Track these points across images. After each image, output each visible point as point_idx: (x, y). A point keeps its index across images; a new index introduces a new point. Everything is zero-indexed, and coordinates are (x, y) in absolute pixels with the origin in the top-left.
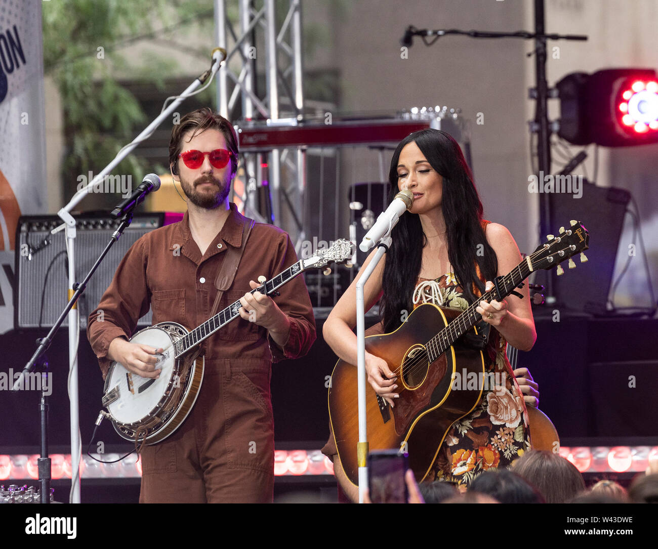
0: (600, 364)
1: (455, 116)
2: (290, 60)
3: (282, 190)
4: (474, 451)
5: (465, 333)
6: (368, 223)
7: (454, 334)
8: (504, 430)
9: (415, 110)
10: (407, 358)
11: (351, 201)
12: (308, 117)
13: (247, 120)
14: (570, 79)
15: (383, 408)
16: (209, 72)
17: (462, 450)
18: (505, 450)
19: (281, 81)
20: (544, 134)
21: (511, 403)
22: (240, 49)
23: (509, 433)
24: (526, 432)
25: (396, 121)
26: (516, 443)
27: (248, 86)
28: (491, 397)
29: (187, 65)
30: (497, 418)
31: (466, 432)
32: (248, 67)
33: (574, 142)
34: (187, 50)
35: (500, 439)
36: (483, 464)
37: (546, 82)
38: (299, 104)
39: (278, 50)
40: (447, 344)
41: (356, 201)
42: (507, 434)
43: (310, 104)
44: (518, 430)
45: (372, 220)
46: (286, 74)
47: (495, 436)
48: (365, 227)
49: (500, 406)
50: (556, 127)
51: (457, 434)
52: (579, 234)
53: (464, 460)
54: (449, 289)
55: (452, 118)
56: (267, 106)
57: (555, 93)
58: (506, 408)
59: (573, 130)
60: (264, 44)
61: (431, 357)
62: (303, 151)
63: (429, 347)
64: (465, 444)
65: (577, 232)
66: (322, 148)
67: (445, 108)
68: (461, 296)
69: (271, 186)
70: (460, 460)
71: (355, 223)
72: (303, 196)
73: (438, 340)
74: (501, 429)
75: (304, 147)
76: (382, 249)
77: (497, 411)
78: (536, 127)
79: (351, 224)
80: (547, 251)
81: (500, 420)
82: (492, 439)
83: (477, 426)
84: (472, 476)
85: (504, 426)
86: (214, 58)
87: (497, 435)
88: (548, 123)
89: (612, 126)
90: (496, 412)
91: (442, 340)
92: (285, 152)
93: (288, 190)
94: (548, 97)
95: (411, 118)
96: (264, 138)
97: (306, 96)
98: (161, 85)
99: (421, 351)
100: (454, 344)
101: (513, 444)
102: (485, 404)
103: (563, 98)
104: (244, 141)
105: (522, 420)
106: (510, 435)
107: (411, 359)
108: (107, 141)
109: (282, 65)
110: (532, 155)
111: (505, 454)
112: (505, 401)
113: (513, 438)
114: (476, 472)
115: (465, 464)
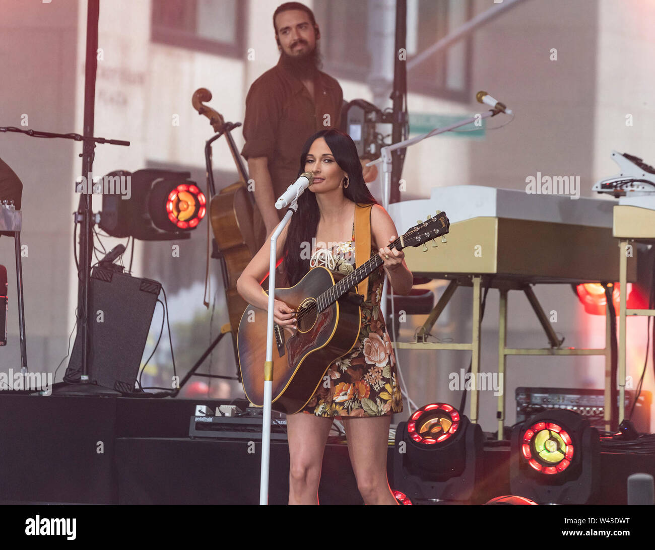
4: (352, 384)
5: (348, 291)
7: (339, 291)
8: (374, 369)
10: (301, 307)
15: (279, 345)
17: (343, 383)
18: (375, 385)
21: (381, 348)
23: (378, 371)
24: (393, 369)
26: (384, 379)
28: (367, 342)
30: (369, 359)
31: (346, 369)
35: (371, 375)
36: (359, 395)
40: (333, 298)
42: (376, 372)
44: (385, 368)
47: (368, 373)
49: (373, 349)
51: (339, 370)
52: (442, 221)
53: (345, 391)
54: (339, 256)
58: (377, 351)
61: (320, 309)
63: (319, 301)
64: (345, 378)
65: (440, 219)
68: (347, 262)
70: (342, 390)
73: (326, 295)
74: (372, 368)
77: (370, 353)
80: (416, 232)
81: (372, 361)
82: (365, 375)
83: (354, 364)
84: (351, 404)
85: (374, 365)
90: (369, 354)
91: (329, 296)
99: (312, 303)
100: (339, 300)
101: (381, 379)
102: (362, 347)
105: (390, 361)
106: (379, 373)
107: (304, 309)
111: (375, 387)
112: (376, 345)
113: (382, 375)
114: (354, 401)
115: (346, 394)
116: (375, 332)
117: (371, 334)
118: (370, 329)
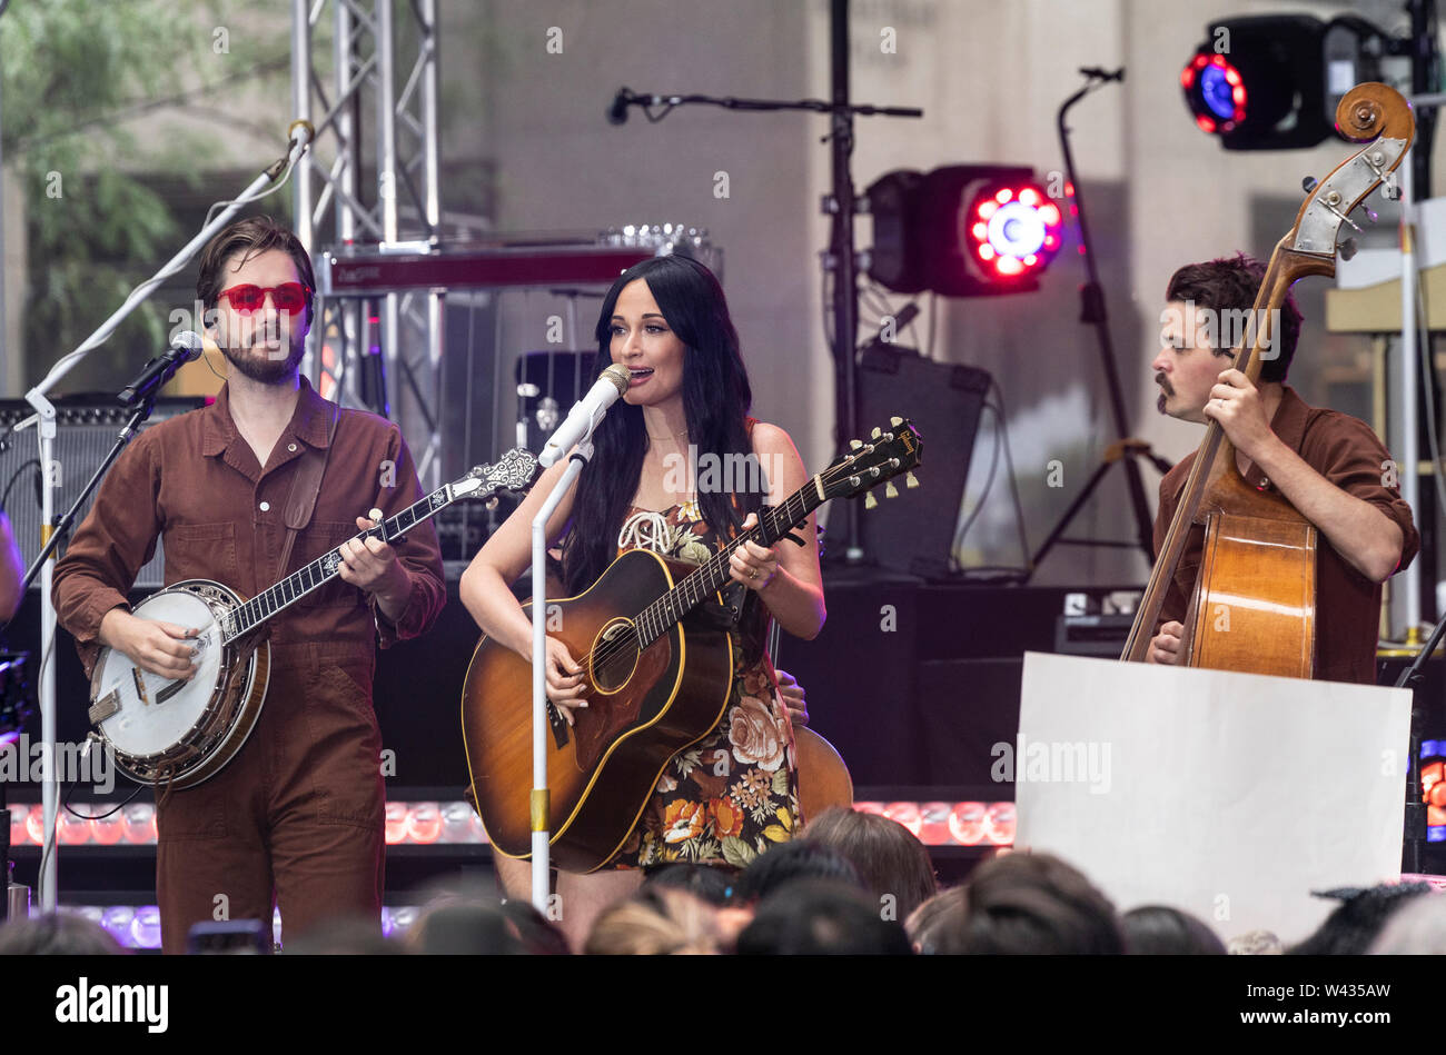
0: (936, 662)
1: (697, 241)
2: (418, 143)
3: (401, 361)
4: (701, 805)
5: (703, 601)
6: (547, 420)
7: (684, 602)
8: (754, 774)
9: (629, 230)
10: (601, 640)
11: (519, 382)
12: (447, 239)
13: (345, 243)
14: (890, 181)
15: (556, 724)
16: (285, 162)
17: (682, 801)
18: (755, 808)
19: (401, 178)
20: (848, 273)
21: (769, 728)
22: (333, 123)
23: (764, 780)
24: (792, 780)
25: (599, 247)
26: (774, 797)
27: (347, 186)
28: (737, 716)
29: (238, 150)
30: (743, 751)
31: (690, 771)
32: (347, 153)
33: (897, 287)
34: (240, 124)
35: (747, 788)
36: (716, 828)
37: (851, 186)
38: (433, 218)
39: (398, 124)
40: (671, 618)
41: (528, 382)
42: (759, 781)
43: (451, 218)
44: (778, 775)
45: (555, 415)
46: (410, 167)
47: (739, 783)
48: (543, 426)
49: (752, 732)
50: (865, 262)
52: (906, 441)
53: (685, 818)
54: (681, 528)
55: (692, 243)
56: (379, 220)
57: (864, 204)
59: (894, 267)
60: (375, 114)
61: (643, 640)
62: (440, 296)
64: (689, 791)
65: (902, 436)
66: (473, 292)
67: (680, 227)
68: (699, 541)
69: (384, 355)
70: (678, 817)
71: (525, 419)
72: (438, 372)
73: (656, 611)
74: (750, 772)
75: (442, 290)
76: (577, 464)
77: (745, 740)
78: (832, 262)
79: (519, 420)
80: (851, 467)
81: (748, 756)
82: (734, 788)
83: (709, 762)
84: (696, 846)
85: (754, 766)
86: (294, 137)
87: (742, 781)
88: (854, 256)
89: (960, 261)
90: (743, 742)
92: (408, 298)
93: (412, 362)
94: (854, 211)
95: (622, 242)
96: (374, 273)
97: (445, 205)
98: (197, 183)
99: (625, 628)
100: (683, 620)
101: (769, 798)
102: (726, 726)
103: (878, 212)
104: (340, 279)
105: (786, 760)
106: (765, 783)
107: (608, 642)
108: (104, 274)
109: (405, 153)
110: (826, 309)
111: (755, 815)
112: (759, 724)
113: (770, 789)
114: (704, 840)
115: (686, 825)
116: (756, 696)
117: (746, 700)
118: (743, 688)
